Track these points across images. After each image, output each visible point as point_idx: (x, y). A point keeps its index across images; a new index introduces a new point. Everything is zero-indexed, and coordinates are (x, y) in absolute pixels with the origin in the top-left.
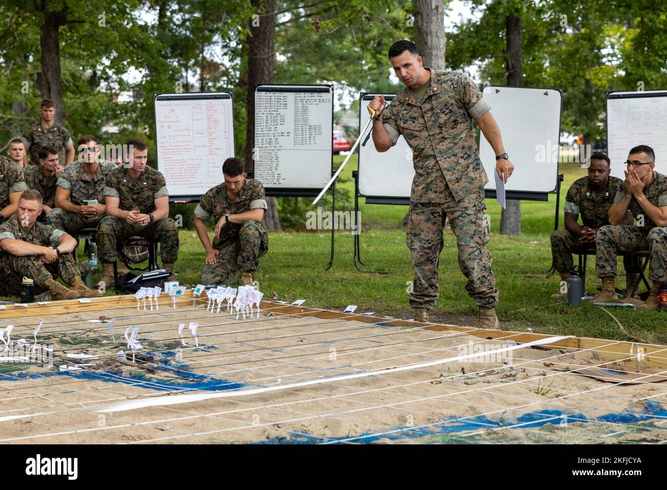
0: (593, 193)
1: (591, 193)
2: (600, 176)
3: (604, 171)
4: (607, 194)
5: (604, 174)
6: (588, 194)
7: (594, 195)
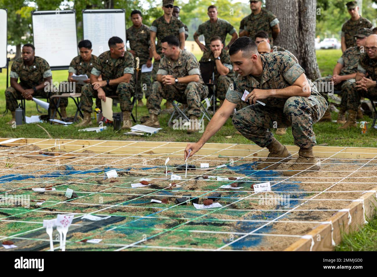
0: (27, 66)
1: (26, 66)
2: (28, 56)
3: (30, 53)
4: (35, 67)
5: (31, 55)
6: (24, 67)
7: (27, 68)
